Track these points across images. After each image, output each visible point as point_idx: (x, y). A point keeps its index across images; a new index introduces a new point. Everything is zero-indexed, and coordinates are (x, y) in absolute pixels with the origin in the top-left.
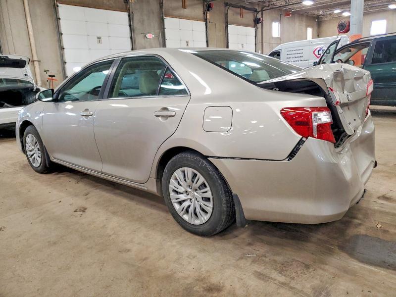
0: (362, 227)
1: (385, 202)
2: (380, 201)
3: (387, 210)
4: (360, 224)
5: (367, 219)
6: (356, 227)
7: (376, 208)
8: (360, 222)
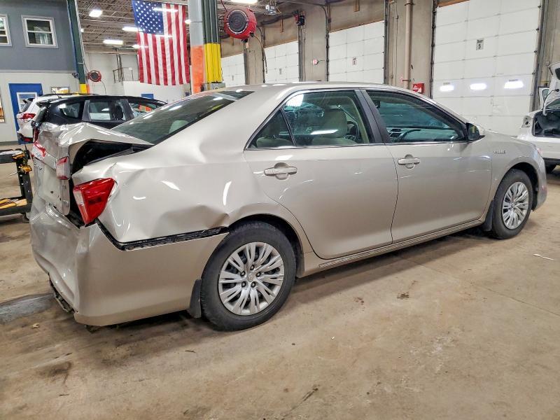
0: (52, 316)
1: (54, 362)
2: (62, 359)
3: (41, 351)
4: (56, 317)
5: (55, 327)
6: (56, 313)
7: (57, 346)
8: (59, 319)
